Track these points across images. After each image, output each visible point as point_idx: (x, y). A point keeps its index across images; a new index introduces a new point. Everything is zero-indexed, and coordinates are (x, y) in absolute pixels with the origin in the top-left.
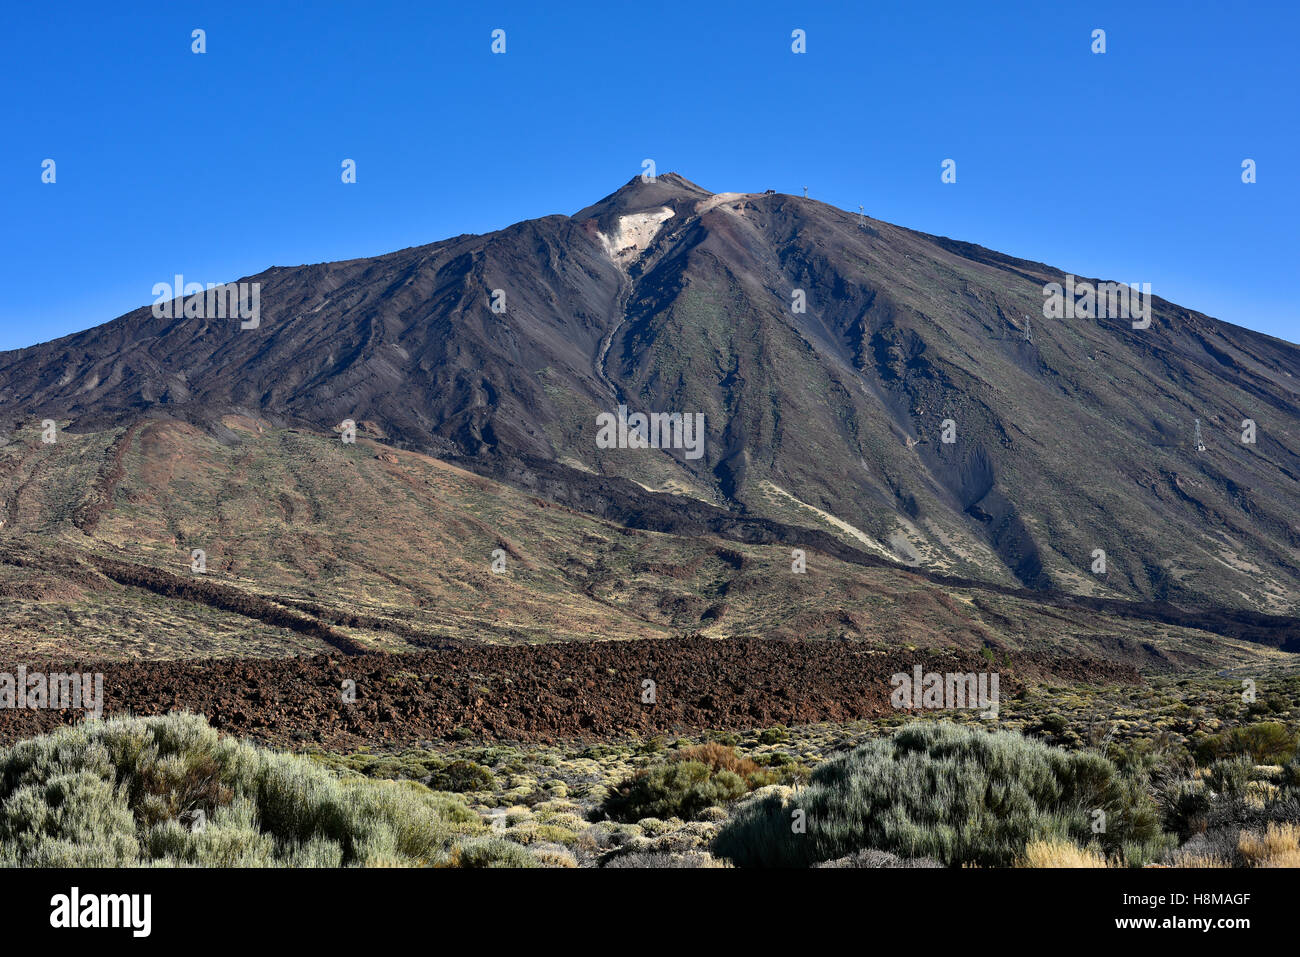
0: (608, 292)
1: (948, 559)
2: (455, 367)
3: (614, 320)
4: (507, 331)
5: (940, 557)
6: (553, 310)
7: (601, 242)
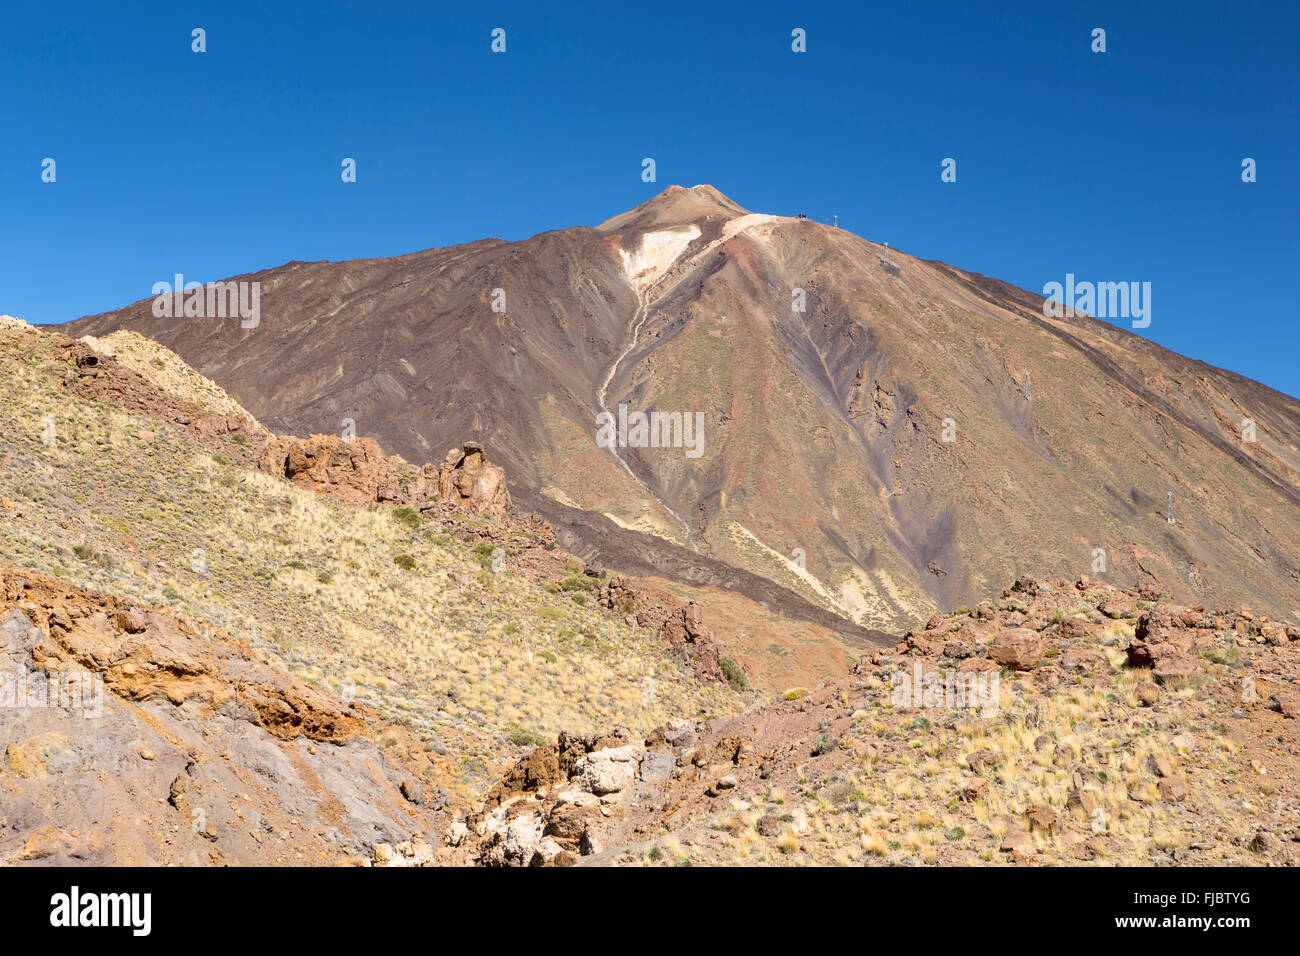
0: (619, 316)
1: (891, 612)
2: (459, 388)
3: (622, 346)
4: (514, 354)
5: (884, 609)
6: (563, 332)
7: (621, 260)
